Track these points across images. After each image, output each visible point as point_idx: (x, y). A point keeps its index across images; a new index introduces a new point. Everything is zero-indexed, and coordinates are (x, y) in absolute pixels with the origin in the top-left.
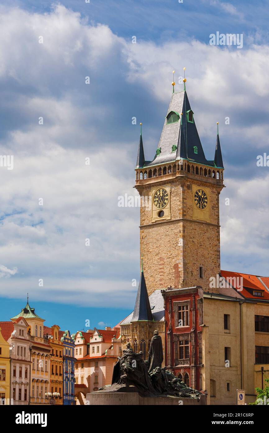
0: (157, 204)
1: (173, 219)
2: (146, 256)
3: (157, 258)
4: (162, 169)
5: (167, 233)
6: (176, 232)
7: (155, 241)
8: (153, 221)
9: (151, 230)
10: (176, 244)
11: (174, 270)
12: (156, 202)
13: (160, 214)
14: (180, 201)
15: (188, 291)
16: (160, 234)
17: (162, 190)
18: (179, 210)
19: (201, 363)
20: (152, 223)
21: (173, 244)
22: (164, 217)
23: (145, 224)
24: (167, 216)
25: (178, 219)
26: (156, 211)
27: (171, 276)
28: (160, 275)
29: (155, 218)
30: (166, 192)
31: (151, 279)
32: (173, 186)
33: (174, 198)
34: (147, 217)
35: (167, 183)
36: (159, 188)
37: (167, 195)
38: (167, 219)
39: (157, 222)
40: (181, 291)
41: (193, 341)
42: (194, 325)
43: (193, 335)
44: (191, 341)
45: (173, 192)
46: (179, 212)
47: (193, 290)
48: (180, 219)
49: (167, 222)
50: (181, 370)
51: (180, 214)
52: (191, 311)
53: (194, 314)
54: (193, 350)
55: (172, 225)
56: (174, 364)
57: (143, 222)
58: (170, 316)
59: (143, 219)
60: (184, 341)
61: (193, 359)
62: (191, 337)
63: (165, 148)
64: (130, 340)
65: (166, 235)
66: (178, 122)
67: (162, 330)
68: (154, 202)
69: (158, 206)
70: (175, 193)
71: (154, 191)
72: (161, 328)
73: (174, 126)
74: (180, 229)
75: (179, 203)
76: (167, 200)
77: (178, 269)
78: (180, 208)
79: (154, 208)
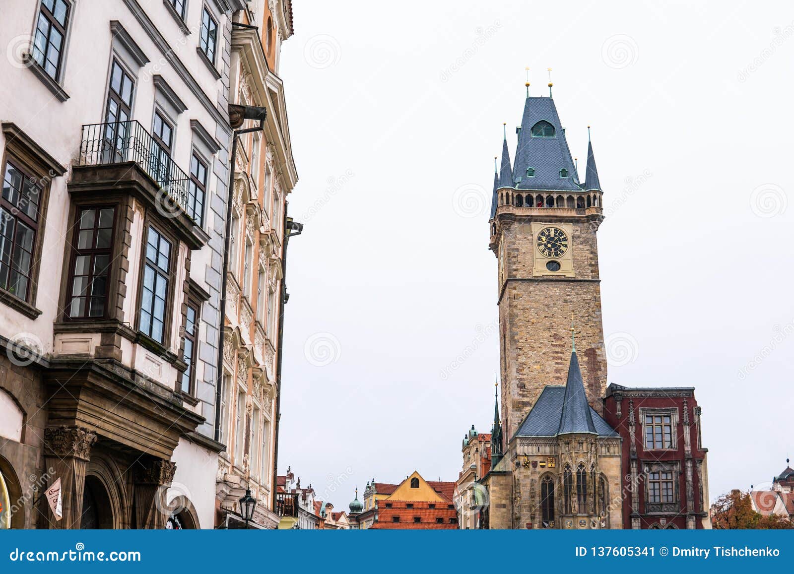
0: (545, 249)
1: (579, 277)
3: (547, 334)
5: (568, 297)
6: (586, 298)
7: (541, 307)
9: (532, 289)
11: (587, 358)
12: (543, 246)
13: (554, 265)
14: (592, 253)
15: (675, 392)
16: (553, 297)
17: (553, 229)
18: (591, 265)
19: (702, 509)
20: (533, 276)
21: (582, 317)
22: (560, 271)
23: (519, 277)
24: (567, 269)
25: (590, 278)
26: (544, 260)
28: (556, 363)
29: (540, 268)
30: (562, 233)
31: (535, 367)
32: (578, 227)
33: (581, 246)
34: (524, 266)
35: (566, 221)
36: (548, 225)
37: (565, 239)
38: (568, 275)
39: (545, 277)
40: (658, 393)
41: (689, 474)
42: (688, 448)
43: (689, 464)
44: (683, 474)
45: (579, 237)
46: (591, 268)
47: (686, 392)
48: (593, 279)
49: (568, 281)
50: (661, 521)
51: (592, 271)
52: (680, 426)
53: (687, 430)
54: (690, 489)
55: (578, 287)
56: (645, 511)
57: (514, 273)
58: (632, 430)
59: (514, 267)
60: (661, 472)
61: (690, 504)
62: (684, 468)
63: (542, 170)
64: (541, 464)
65: (565, 301)
66: (555, 137)
67: (612, 452)
68: (538, 245)
69: (547, 252)
70: (582, 239)
71: (537, 227)
72: (612, 449)
73: (550, 142)
74: (595, 295)
75: (592, 255)
76: (567, 246)
77: (595, 356)
78: (593, 263)
79: (538, 254)
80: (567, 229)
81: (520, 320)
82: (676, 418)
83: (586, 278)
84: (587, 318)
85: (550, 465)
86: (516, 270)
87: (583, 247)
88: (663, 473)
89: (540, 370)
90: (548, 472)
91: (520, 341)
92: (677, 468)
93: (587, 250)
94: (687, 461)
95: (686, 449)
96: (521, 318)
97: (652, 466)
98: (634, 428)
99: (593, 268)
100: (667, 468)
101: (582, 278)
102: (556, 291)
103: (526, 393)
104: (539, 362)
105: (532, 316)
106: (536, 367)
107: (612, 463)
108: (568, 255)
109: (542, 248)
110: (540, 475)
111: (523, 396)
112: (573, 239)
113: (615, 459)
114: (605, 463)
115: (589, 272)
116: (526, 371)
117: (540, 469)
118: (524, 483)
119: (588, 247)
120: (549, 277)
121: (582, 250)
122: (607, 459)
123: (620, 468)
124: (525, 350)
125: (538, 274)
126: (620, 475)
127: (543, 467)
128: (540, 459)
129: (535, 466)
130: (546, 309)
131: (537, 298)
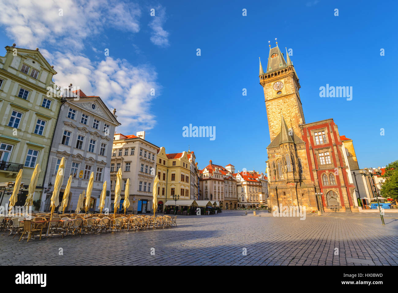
1: (288, 94)
3: (280, 114)
4: (277, 73)
6: (292, 100)
9: (273, 102)
13: (279, 92)
15: (324, 122)
17: (278, 82)
18: (292, 89)
19: (345, 165)
22: (281, 94)
23: (268, 99)
24: (284, 92)
25: (292, 93)
26: (276, 92)
27: (292, 122)
29: (275, 95)
30: (281, 82)
32: (286, 79)
33: (288, 84)
34: (270, 96)
35: (282, 78)
36: (276, 81)
37: (283, 84)
38: (285, 94)
39: (277, 97)
40: (317, 123)
41: (336, 151)
43: (335, 148)
44: (333, 152)
45: (287, 82)
46: (292, 90)
47: (329, 121)
49: (285, 96)
50: (326, 171)
51: (293, 91)
52: (329, 134)
53: (332, 134)
54: (337, 157)
55: (289, 97)
56: (318, 168)
57: (267, 99)
58: (309, 139)
60: (324, 153)
61: (338, 163)
62: (333, 149)
63: (274, 67)
64: (276, 156)
65: (284, 103)
66: (278, 56)
67: (302, 148)
68: (274, 88)
69: (277, 90)
70: (288, 82)
71: (272, 83)
72: (302, 147)
73: (277, 58)
74: (295, 97)
75: (292, 86)
76: (283, 86)
77: (297, 118)
78: (293, 88)
79: (274, 91)
80: (283, 81)
82: (326, 131)
83: (291, 93)
85: (279, 156)
86: (268, 98)
90: (279, 158)
92: (330, 150)
94: (334, 146)
95: (333, 142)
97: (319, 151)
100: (326, 150)
101: (290, 94)
102: (281, 101)
105: (274, 110)
106: (277, 125)
107: (303, 152)
108: (284, 88)
109: (275, 89)
110: (276, 160)
111: (274, 135)
112: (285, 83)
113: (303, 150)
114: (300, 152)
115: (292, 91)
116: (274, 127)
117: (276, 158)
118: (271, 163)
119: (291, 84)
120: (278, 97)
121: (289, 85)
122: (300, 151)
123: (306, 153)
124: (273, 121)
125: (274, 97)
126: (306, 156)
127: (277, 157)
128: (276, 154)
129: (274, 157)
130: (278, 106)
131: (275, 104)
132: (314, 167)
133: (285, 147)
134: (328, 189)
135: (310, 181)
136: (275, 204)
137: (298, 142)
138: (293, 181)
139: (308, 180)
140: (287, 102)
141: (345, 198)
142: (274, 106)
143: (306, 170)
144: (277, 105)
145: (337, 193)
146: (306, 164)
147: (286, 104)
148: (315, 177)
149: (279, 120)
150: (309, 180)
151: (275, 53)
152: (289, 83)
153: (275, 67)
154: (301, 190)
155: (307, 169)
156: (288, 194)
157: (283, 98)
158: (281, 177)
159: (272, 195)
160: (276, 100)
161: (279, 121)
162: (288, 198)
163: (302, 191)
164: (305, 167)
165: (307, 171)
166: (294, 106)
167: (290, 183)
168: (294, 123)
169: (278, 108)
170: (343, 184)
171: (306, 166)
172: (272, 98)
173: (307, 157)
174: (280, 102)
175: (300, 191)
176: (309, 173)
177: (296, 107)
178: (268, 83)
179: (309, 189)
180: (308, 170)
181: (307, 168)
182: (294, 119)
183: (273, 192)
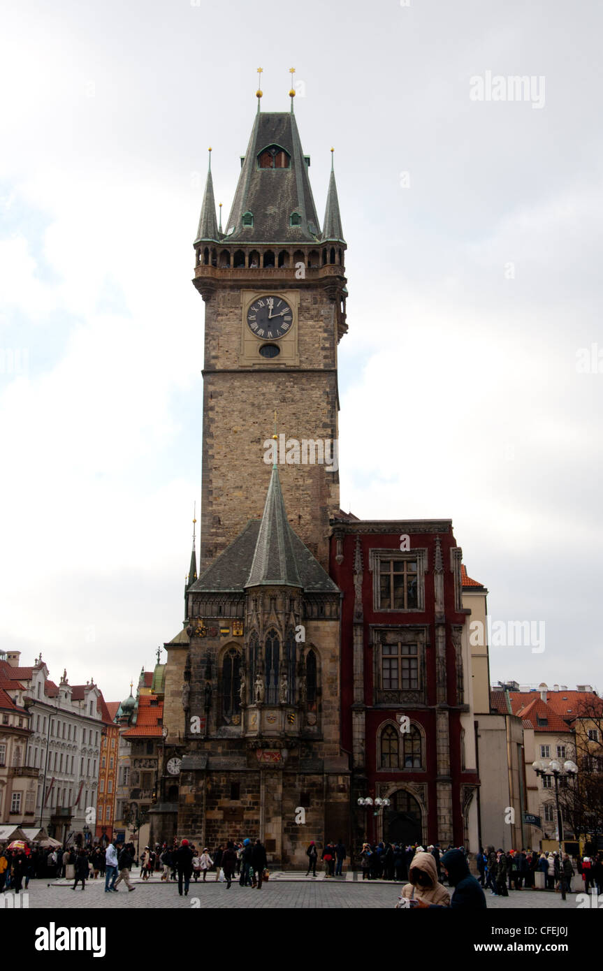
0: (258, 327)
1: (305, 366)
2: (222, 439)
4: (277, 254)
5: (289, 395)
6: (314, 396)
7: (249, 409)
8: (245, 363)
9: (237, 384)
10: (315, 421)
11: (311, 481)
12: (256, 323)
13: (270, 349)
14: (325, 331)
15: (423, 526)
16: (266, 395)
17: (272, 298)
18: (324, 349)
19: (461, 701)
20: (240, 366)
21: (307, 422)
22: (276, 358)
23: (219, 367)
24: (289, 355)
25: (322, 367)
26: (256, 342)
27: (301, 492)
29: (250, 355)
30: (285, 304)
31: (235, 494)
32: (308, 295)
33: (311, 323)
34: (227, 351)
35: (291, 287)
36: (264, 293)
37: (290, 314)
38: (290, 363)
39: (257, 367)
40: (397, 526)
41: (441, 646)
42: (439, 608)
43: (441, 632)
44: (431, 647)
45: (308, 309)
46: (324, 353)
47: (439, 526)
48: (326, 369)
49: (290, 372)
50: (398, 717)
51: (325, 357)
52: (429, 575)
53: (439, 581)
54: (441, 668)
55: (304, 380)
56: (374, 700)
57: (213, 361)
58: (358, 580)
59: (213, 354)
60: (399, 644)
61: (441, 692)
62: (433, 638)
63: (265, 216)
64: (223, 631)
65: (284, 400)
66: (289, 169)
67: (328, 613)
68: (250, 322)
69: (261, 332)
70: (313, 312)
71: (248, 297)
72: (327, 609)
73: (281, 177)
74: (328, 390)
75: (326, 335)
76: (290, 323)
77: (322, 478)
78: (327, 345)
79: (249, 335)
80: (292, 298)
81: (218, 427)
82: (423, 565)
83: (316, 367)
84: (314, 424)
85: (235, 633)
86: (217, 357)
87: (314, 323)
88: (403, 645)
89: (243, 498)
90: (233, 642)
91: (216, 457)
92: (423, 638)
93: (320, 327)
94: (438, 626)
95: (437, 609)
96: (220, 424)
97: (386, 634)
98: (361, 578)
99: (328, 353)
100: (409, 637)
101: (310, 367)
102: (270, 387)
103: (220, 531)
104: (241, 487)
105: (235, 421)
106: (238, 493)
107: (328, 629)
108: (292, 335)
109: (255, 326)
110: (221, 647)
111: (216, 534)
112: (300, 313)
113: (332, 623)
114: (317, 629)
115: (321, 358)
116: (223, 499)
117: (222, 638)
118: (199, 659)
119: (322, 324)
120: (262, 367)
121: (312, 327)
122: (320, 624)
123: (338, 636)
124: (223, 470)
125: (246, 362)
126: (338, 647)
127: (225, 635)
128: (222, 624)
129: (215, 635)
130: (256, 411)
131: (244, 396)
132: (358, 694)
133: (267, 601)
134: (393, 784)
135: (337, 746)
136: (194, 833)
137: (318, 586)
138: (278, 745)
139: (329, 742)
140: (293, 401)
141: (443, 821)
142: (239, 406)
143: (329, 702)
144: (253, 405)
145: (419, 800)
146: (333, 681)
147: (289, 409)
148: (358, 734)
149: (250, 470)
150: (335, 742)
151: (279, 150)
152: (317, 317)
153: (270, 222)
154: (299, 780)
155: (331, 699)
156: (250, 795)
157: (282, 378)
158: (228, 721)
159: (185, 795)
160: (250, 381)
161: (250, 475)
162: (248, 809)
163: (304, 786)
164: (326, 692)
165: (332, 708)
166: (317, 427)
167: (267, 750)
168: (308, 498)
169: (253, 414)
170: (443, 770)
171: (330, 687)
172: (235, 367)
173: (338, 653)
174: (265, 390)
175: (295, 786)
176: (336, 717)
177: (325, 433)
178: (228, 291)
179: (331, 779)
180: (337, 704)
181: (332, 695)
182: (309, 481)
183: (191, 783)
